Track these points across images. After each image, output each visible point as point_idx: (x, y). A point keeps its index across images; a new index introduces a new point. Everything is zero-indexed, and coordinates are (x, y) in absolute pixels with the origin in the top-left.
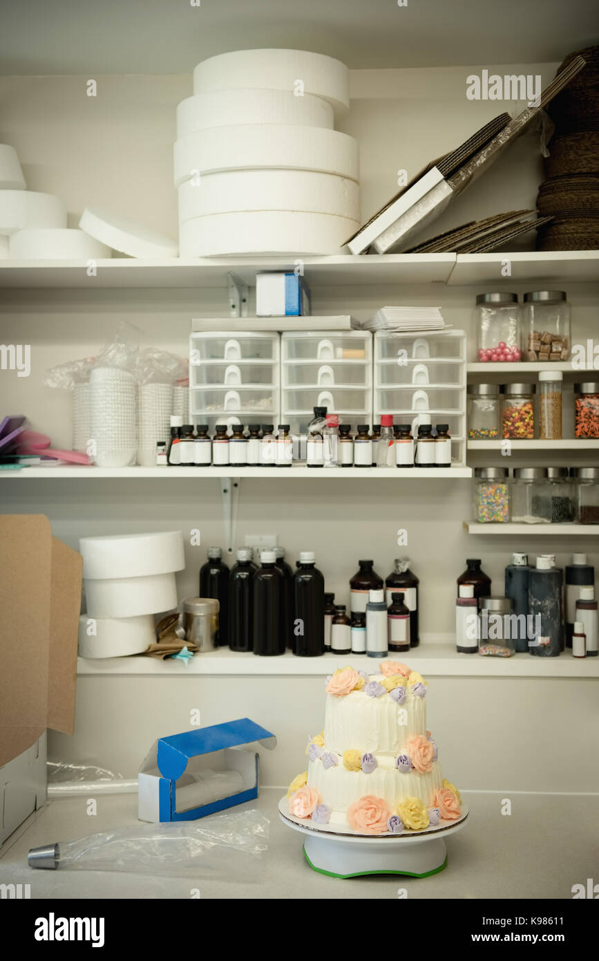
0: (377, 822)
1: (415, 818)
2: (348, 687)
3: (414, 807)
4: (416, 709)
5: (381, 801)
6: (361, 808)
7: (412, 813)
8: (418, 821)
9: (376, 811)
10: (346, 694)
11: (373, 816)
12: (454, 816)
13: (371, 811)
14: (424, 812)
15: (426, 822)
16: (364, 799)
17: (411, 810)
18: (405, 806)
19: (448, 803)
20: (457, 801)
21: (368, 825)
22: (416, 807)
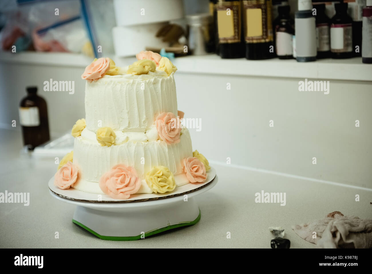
0: (127, 186)
1: (163, 184)
2: (100, 72)
3: (161, 174)
4: (164, 89)
5: (129, 169)
6: (112, 176)
7: (159, 179)
8: (165, 186)
9: (125, 177)
10: (98, 79)
11: (122, 182)
12: (201, 180)
13: (120, 178)
14: (170, 178)
15: (172, 187)
16: (115, 168)
17: (158, 177)
18: (153, 174)
19: (195, 169)
20: (204, 168)
21: (118, 189)
22: (163, 175)
